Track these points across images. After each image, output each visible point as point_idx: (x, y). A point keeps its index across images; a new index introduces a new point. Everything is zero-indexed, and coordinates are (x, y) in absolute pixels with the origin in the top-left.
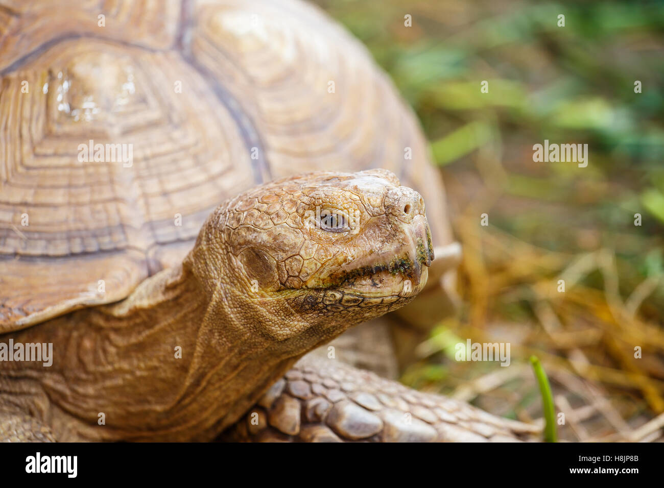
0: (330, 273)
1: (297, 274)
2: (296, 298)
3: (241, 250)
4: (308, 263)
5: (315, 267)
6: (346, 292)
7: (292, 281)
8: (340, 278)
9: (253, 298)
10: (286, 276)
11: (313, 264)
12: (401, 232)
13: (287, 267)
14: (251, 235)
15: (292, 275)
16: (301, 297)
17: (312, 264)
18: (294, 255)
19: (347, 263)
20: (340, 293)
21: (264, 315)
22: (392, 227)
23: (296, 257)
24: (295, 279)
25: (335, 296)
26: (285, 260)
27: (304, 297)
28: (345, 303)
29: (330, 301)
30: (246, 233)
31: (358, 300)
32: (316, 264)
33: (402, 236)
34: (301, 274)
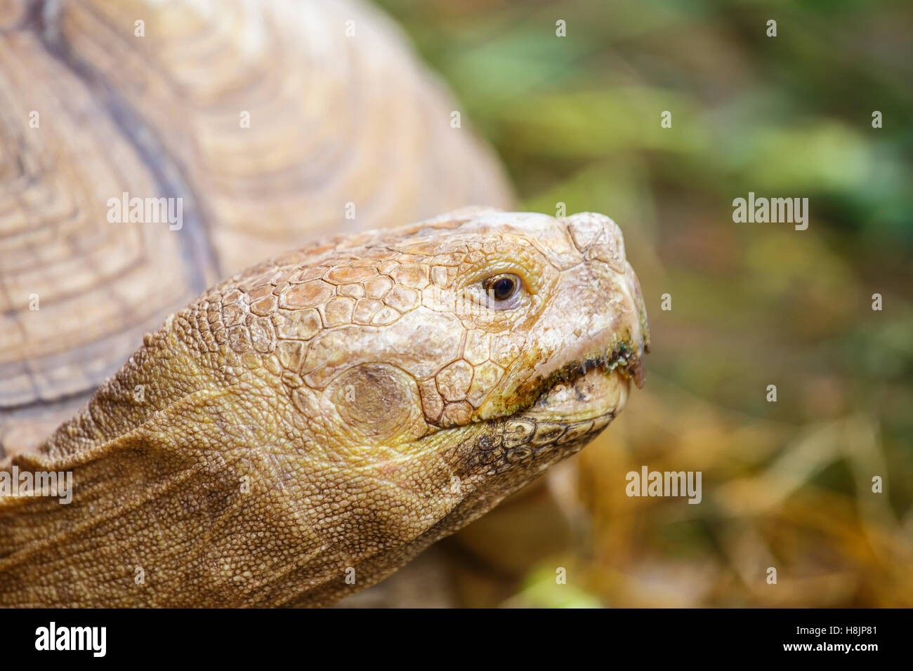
0: (518, 384)
1: (463, 396)
2: (459, 445)
3: (334, 376)
4: (482, 372)
5: (493, 377)
6: (539, 418)
7: (452, 410)
8: (533, 392)
9: (361, 466)
10: (441, 404)
11: (492, 371)
12: (616, 290)
13: (441, 387)
14: (357, 341)
15: (454, 399)
16: (469, 441)
17: (489, 372)
18: (453, 362)
19: (543, 361)
20: (530, 422)
21: (391, 494)
22: (600, 284)
23: (456, 364)
24: (460, 405)
25: (523, 430)
26: (437, 374)
27: (473, 439)
28: (537, 440)
29: (516, 440)
30: (344, 340)
31: (559, 431)
32: (496, 371)
33: (618, 299)
34: (471, 393)
